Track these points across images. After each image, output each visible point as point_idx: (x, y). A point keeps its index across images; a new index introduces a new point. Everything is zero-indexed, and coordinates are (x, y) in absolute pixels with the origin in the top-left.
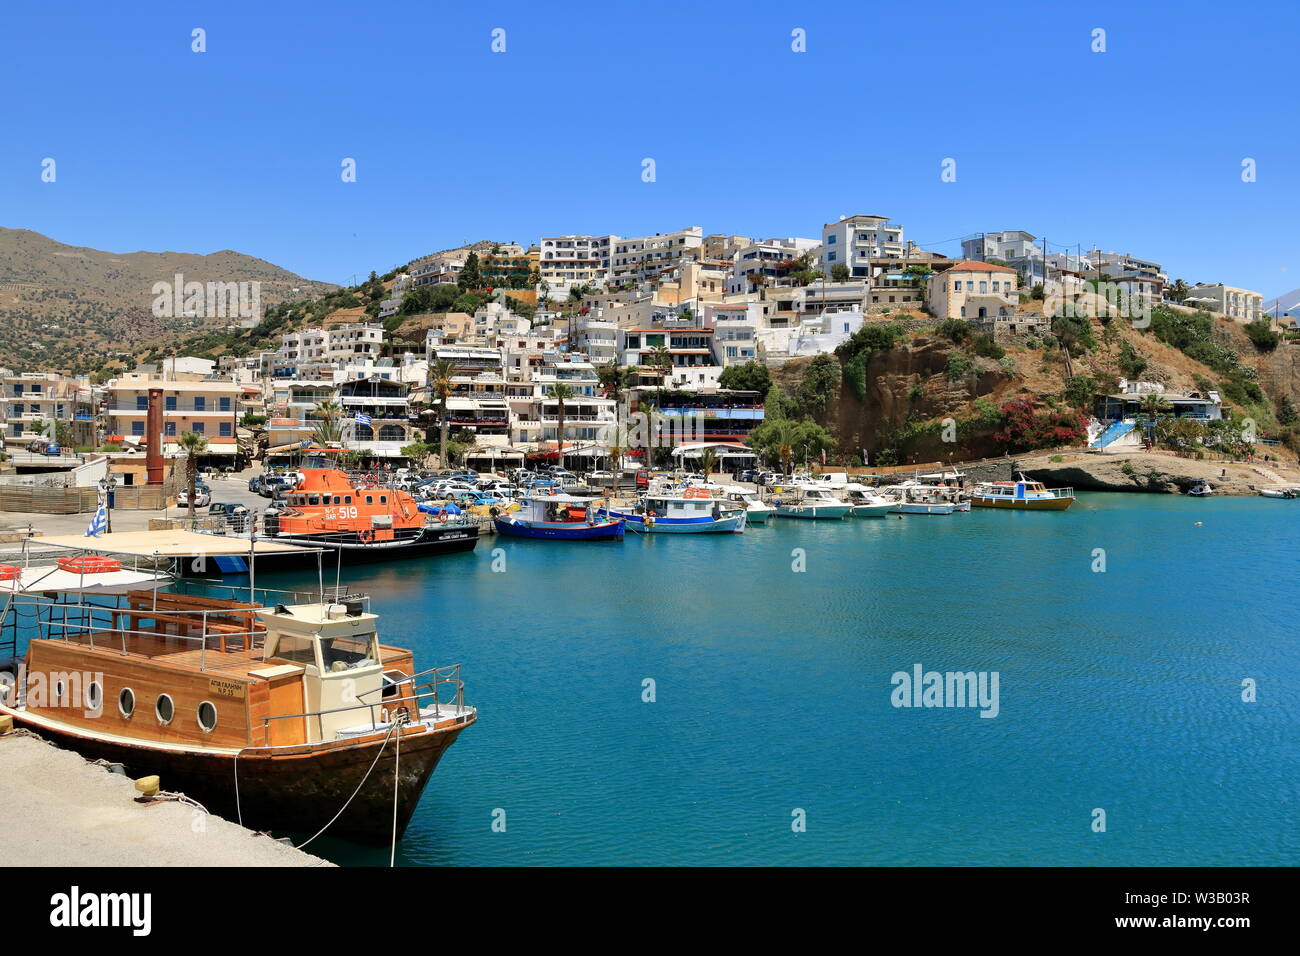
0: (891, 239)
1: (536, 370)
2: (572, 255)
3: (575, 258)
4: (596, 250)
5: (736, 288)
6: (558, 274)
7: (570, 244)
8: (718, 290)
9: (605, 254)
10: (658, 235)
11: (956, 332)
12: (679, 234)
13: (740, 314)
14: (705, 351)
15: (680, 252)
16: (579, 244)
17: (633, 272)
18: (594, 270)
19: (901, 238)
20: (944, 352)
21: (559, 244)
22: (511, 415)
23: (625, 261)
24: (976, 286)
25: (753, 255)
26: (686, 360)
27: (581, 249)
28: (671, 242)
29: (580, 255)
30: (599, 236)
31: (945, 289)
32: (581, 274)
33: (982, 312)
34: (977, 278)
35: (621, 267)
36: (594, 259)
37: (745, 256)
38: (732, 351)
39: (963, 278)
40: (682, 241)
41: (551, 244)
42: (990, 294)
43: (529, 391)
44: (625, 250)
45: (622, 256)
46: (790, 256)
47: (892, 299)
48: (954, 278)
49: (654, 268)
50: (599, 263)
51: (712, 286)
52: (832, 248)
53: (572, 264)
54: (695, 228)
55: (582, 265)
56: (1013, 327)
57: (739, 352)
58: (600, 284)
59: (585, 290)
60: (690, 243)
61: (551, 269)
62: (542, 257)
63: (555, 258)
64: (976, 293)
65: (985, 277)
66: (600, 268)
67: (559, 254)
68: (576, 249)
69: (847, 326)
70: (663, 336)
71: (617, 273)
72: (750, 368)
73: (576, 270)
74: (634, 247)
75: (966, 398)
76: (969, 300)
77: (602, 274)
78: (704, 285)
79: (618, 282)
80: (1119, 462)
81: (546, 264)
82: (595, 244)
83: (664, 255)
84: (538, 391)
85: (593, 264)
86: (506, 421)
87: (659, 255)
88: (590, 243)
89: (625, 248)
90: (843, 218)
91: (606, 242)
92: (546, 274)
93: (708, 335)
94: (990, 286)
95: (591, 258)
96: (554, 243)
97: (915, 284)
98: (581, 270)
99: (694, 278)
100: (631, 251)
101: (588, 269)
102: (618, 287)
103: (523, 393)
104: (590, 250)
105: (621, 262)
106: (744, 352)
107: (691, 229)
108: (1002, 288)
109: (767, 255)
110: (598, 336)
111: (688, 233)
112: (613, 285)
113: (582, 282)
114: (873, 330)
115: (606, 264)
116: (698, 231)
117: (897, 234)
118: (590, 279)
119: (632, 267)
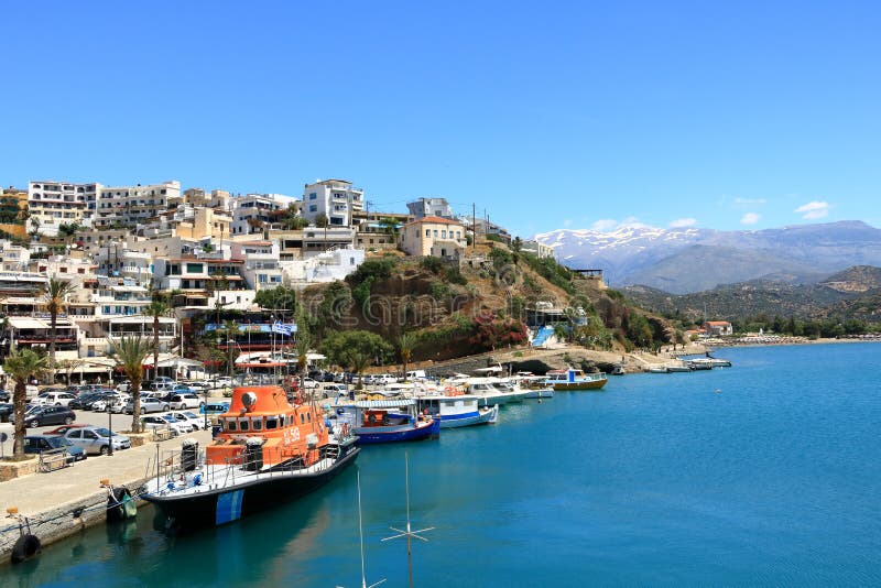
0: (355, 198)
1: (95, 292)
2: (59, 197)
3: (62, 200)
4: (81, 194)
5: (237, 230)
6: (46, 213)
7: (56, 188)
8: (226, 230)
9: (90, 198)
11: (432, 265)
12: (162, 186)
13: (264, 249)
14: (238, 277)
15: (162, 201)
16: (65, 188)
17: (117, 214)
18: (80, 211)
19: (362, 198)
20: (427, 280)
21: (47, 188)
22: (79, 332)
23: (110, 205)
24: (440, 233)
25: (251, 205)
27: (68, 193)
28: (153, 192)
29: (66, 198)
30: (84, 183)
31: (418, 234)
32: (68, 214)
33: (443, 252)
34: (440, 228)
35: (107, 210)
36: (80, 202)
37: (243, 205)
38: (263, 278)
39: (431, 227)
40: (164, 192)
41: (38, 187)
42: (448, 240)
43: (89, 310)
44: (110, 195)
45: (106, 201)
46: (277, 207)
47: (372, 241)
48: (425, 227)
49: (138, 212)
50: (85, 205)
51: (222, 227)
52: (313, 202)
53: (59, 205)
54: (174, 182)
55: (68, 206)
56: (470, 263)
57: (269, 279)
58: (87, 223)
59: (74, 227)
60: (172, 194)
61: (40, 208)
62: (31, 198)
63: (43, 199)
64: (439, 239)
65: (445, 227)
66: (86, 209)
67: (46, 196)
68: (63, 193)
69: (352, 260)
70: (201, 266)
71: (103, 214)
72: (280, 291)
73: (63, 210)
74: (118, 194)
75: (446, 313)
76: (435, 243)
77: (88, 215)
78: (216, 226)
79: (103, 222)
80: (561, 355)
81: (34, 204)
82: (81, 190)
83: (147, 202)
84: (98, 311)
85: (79, 206)
86: (74, 338)
87: (142, 202)
88: (76, 189)
90: (318, 181)
91: (91, 188)
92: (35, 212)
93: (239, 265)
94: (448, 235)
95: (77, 201)
96: (42, 186)
97: (387, 231)
98: (68, 211)
99: (208, 220)
100: (115, 197)
101: (74, 210)
102: (103, 226)
103: (84, 312)
104: (76, 194)
105: (106, 205)
106: (273, 279)
107: (170, 183)
108: (455, 235)
109: (262, 205)
110: (133, 265)
111: (169, 185)
112: (100, 224)
113: (69, 221)
114: (373, 263)
115: (92, 206)
116: (176, 184)
117: (359, 195)
118: (77, 218)
119: (116, 210)
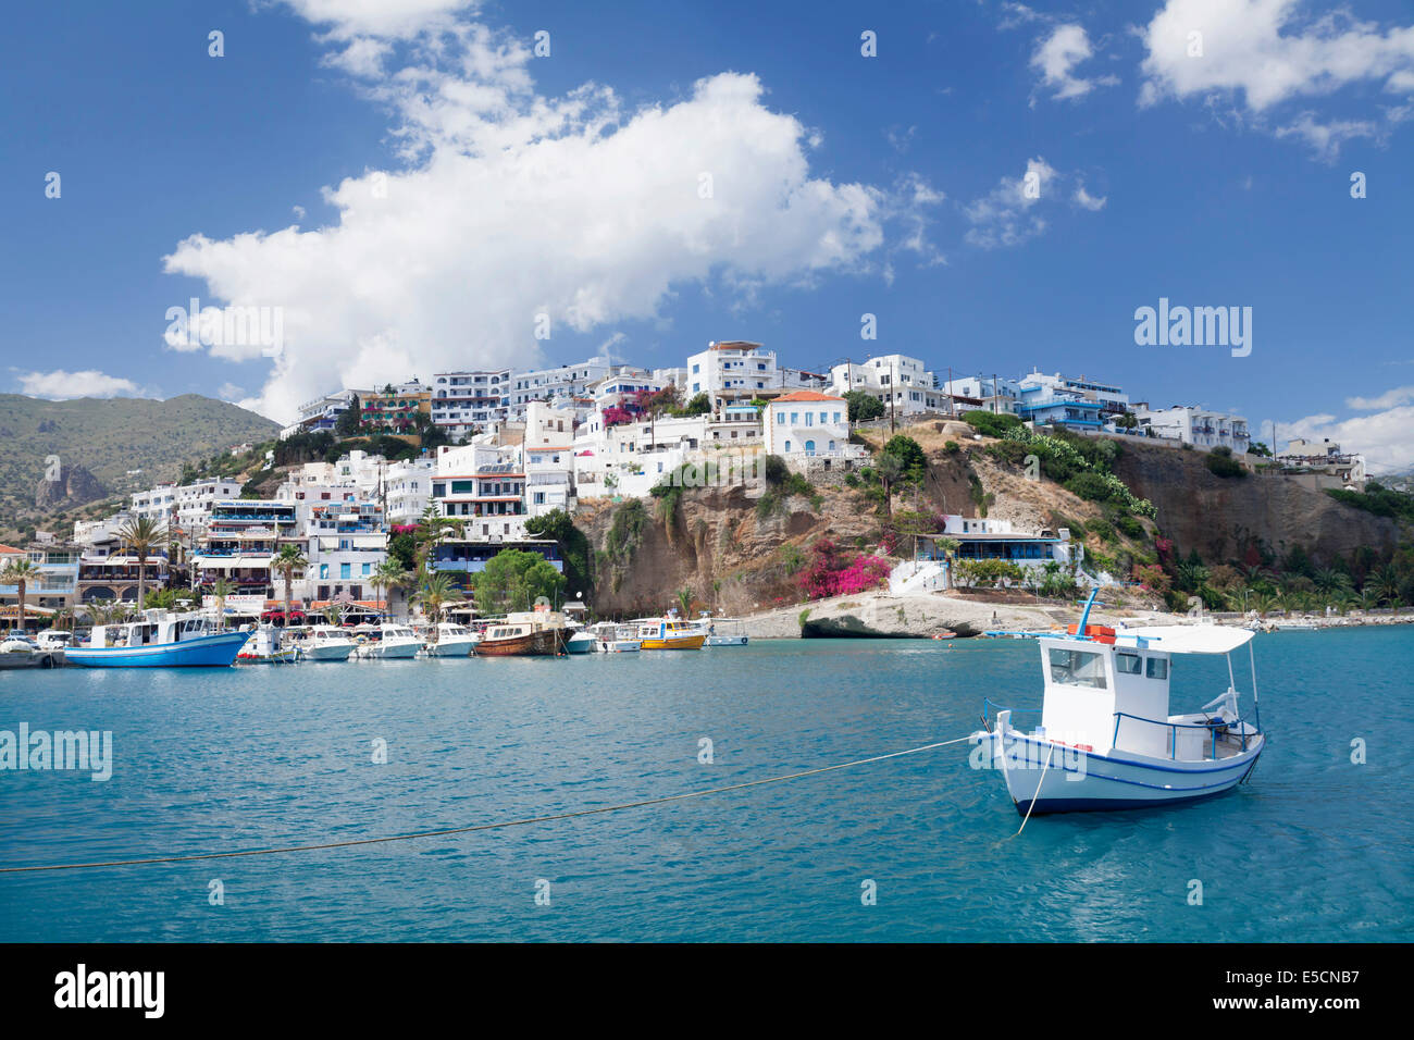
0: (761, 367)
2: (470, 393)
3: (473, 395)
4: (496, 386)
5: (594, 427)
6: (452, 416)
7: (466, 381)
9: (506, 390)
10: (565, 367)
13: (556, 455)
14: (517, 497)
16: (478, 380)
18: (492, 410)
21: (455, 381)
23: (527, 397)
24: (802, 418)
26: (496, 508)
27: (479, 386)
28: (575, 375)
29: (478, 392)
30: (497, 370)
32: (479, 414)
33: (808, 444)
34: (803, 408)
36: (492, 396)
38: (540, 497)
39: (786, 409)
40: (584, 374)
41: (444, 381)
42: (817, 426)
43: (304, 546)
44: (527, 386)
45: (522, 393)
46: (658, 389)
47: (734, 435)
48: (777, 409)
50: (497, 400)
52: (697, 379)
53: (469, 403)
55: (480, 403)
56: (828, 462)
57: (547, 498)
60: (593, 376)
61: (444, 410)
62: (435, 395)
63: (449, 396)
64: (802, 426)
65: (809, 408)
66: (499, 406)
67: (454, 392)
68: (474, 386)
69: (661, 467)
71: (518, 412)
73: (472, 410)
74: (535, 382)
75: (774, 542)
76: (793, 434)
77: (500, 413)
81: (439, 403)
82: (495, 380)
83: (567, 390)
88: (490, 378)
89: (527, 383)
91: (506, 376)
92: (439, 416)
94: (816, 419)
95: (490, 395)
96: (448, 378)
98: (479, 410)
100: (533, 386)
101: (486, 408)
104: (490, 386)
105: (522, 399)
108: (830, 418)
109: (628, 389)
113: (479, 424)
115: (506, 402)
117: (767, 361)
118: (488, 419)
